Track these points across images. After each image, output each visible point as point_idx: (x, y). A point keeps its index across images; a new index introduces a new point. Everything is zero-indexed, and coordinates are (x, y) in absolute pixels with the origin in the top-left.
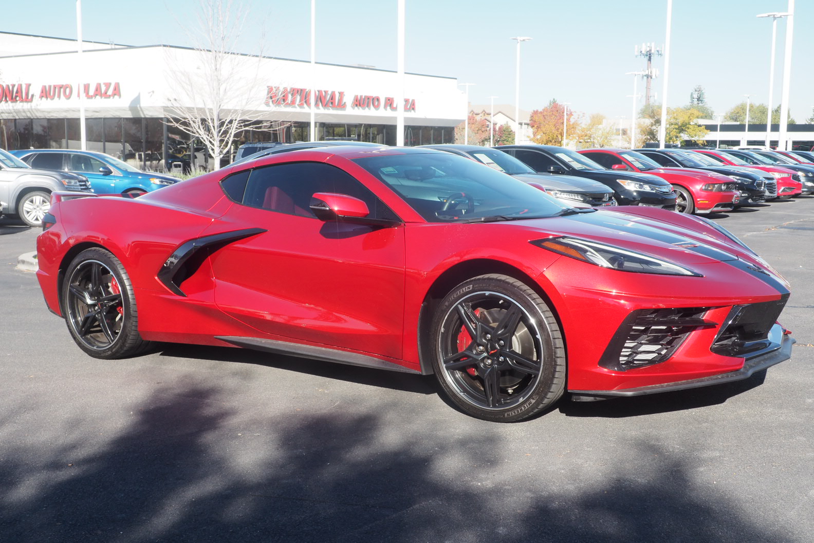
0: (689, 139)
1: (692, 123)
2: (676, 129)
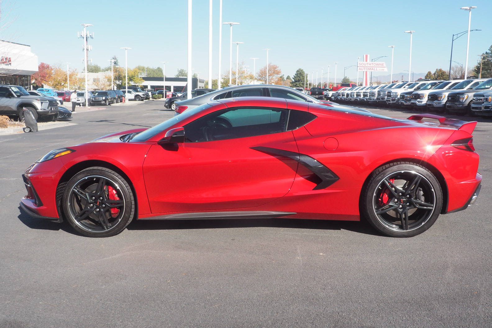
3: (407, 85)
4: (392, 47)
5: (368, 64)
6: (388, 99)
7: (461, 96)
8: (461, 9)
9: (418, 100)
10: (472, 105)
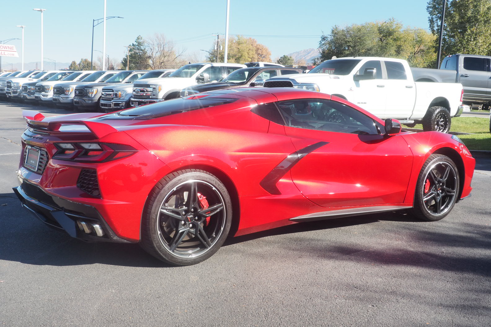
3: (33, 75)
4: (22, 27)
6: (8, 91)
7: (90, 90)
9: (43, 93)
10: (101, 101)
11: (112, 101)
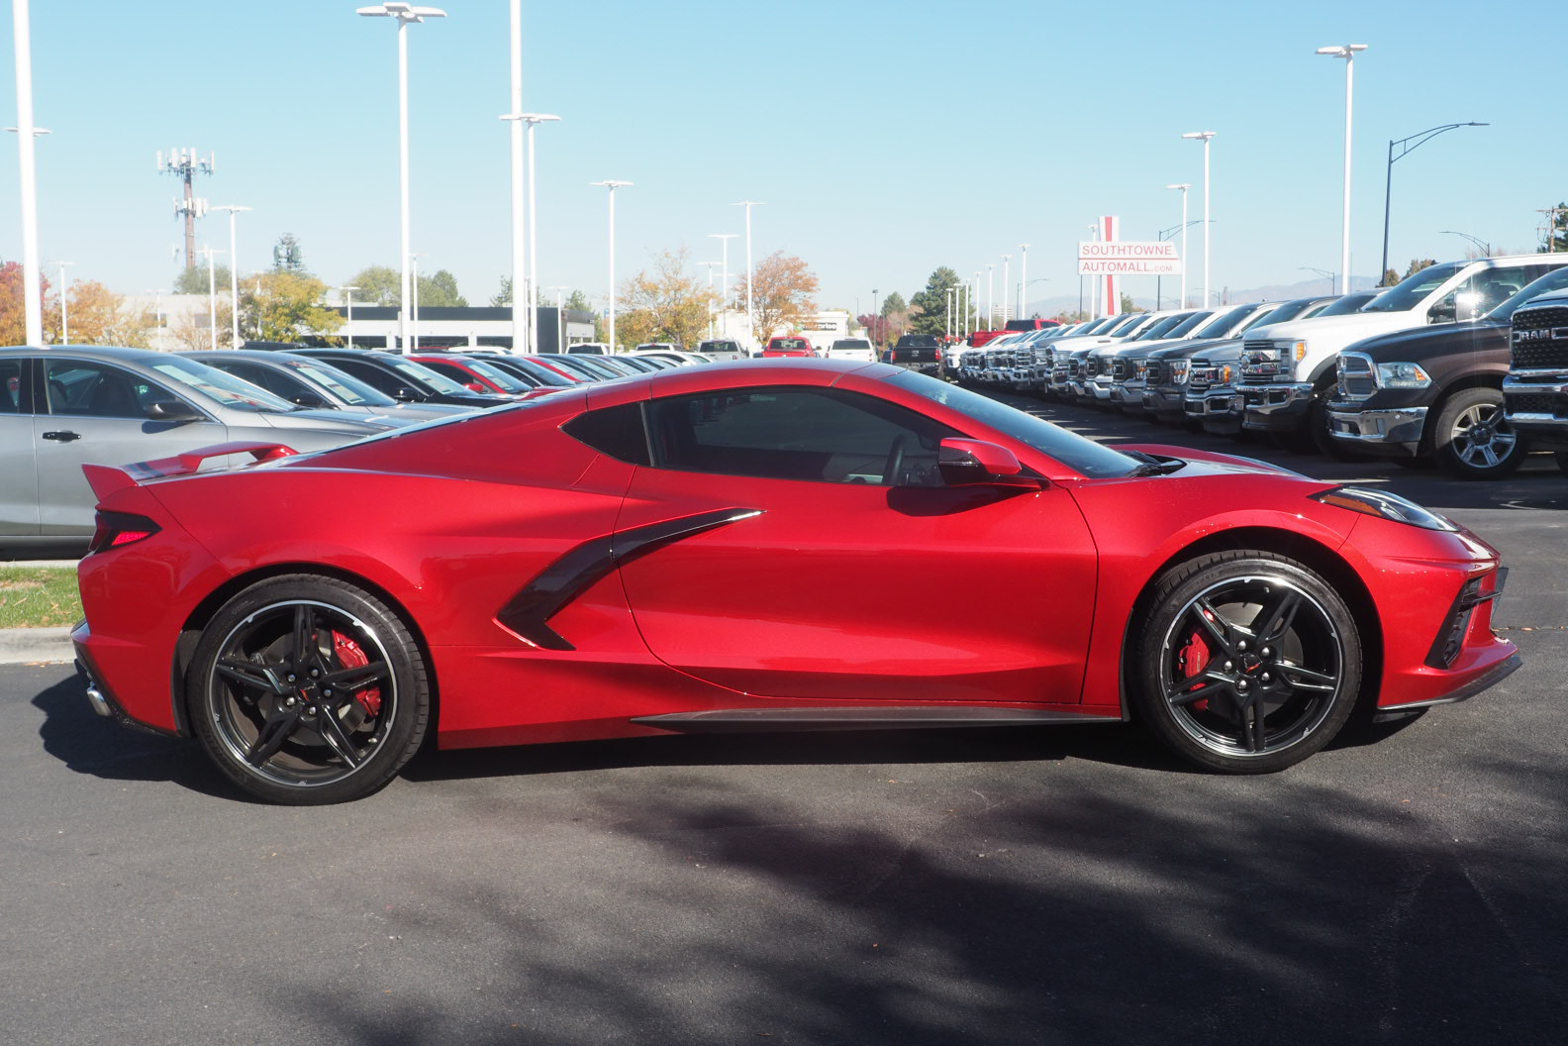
0: (309, 334)
1: (313, 305)
2: (286, 315)
5: (1116, 249)
8: (1317, 53)
10: (1188, 395)
11: (1206, 394)
